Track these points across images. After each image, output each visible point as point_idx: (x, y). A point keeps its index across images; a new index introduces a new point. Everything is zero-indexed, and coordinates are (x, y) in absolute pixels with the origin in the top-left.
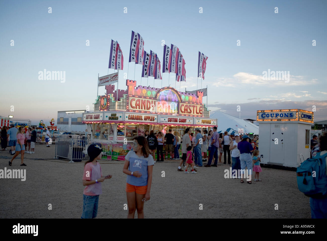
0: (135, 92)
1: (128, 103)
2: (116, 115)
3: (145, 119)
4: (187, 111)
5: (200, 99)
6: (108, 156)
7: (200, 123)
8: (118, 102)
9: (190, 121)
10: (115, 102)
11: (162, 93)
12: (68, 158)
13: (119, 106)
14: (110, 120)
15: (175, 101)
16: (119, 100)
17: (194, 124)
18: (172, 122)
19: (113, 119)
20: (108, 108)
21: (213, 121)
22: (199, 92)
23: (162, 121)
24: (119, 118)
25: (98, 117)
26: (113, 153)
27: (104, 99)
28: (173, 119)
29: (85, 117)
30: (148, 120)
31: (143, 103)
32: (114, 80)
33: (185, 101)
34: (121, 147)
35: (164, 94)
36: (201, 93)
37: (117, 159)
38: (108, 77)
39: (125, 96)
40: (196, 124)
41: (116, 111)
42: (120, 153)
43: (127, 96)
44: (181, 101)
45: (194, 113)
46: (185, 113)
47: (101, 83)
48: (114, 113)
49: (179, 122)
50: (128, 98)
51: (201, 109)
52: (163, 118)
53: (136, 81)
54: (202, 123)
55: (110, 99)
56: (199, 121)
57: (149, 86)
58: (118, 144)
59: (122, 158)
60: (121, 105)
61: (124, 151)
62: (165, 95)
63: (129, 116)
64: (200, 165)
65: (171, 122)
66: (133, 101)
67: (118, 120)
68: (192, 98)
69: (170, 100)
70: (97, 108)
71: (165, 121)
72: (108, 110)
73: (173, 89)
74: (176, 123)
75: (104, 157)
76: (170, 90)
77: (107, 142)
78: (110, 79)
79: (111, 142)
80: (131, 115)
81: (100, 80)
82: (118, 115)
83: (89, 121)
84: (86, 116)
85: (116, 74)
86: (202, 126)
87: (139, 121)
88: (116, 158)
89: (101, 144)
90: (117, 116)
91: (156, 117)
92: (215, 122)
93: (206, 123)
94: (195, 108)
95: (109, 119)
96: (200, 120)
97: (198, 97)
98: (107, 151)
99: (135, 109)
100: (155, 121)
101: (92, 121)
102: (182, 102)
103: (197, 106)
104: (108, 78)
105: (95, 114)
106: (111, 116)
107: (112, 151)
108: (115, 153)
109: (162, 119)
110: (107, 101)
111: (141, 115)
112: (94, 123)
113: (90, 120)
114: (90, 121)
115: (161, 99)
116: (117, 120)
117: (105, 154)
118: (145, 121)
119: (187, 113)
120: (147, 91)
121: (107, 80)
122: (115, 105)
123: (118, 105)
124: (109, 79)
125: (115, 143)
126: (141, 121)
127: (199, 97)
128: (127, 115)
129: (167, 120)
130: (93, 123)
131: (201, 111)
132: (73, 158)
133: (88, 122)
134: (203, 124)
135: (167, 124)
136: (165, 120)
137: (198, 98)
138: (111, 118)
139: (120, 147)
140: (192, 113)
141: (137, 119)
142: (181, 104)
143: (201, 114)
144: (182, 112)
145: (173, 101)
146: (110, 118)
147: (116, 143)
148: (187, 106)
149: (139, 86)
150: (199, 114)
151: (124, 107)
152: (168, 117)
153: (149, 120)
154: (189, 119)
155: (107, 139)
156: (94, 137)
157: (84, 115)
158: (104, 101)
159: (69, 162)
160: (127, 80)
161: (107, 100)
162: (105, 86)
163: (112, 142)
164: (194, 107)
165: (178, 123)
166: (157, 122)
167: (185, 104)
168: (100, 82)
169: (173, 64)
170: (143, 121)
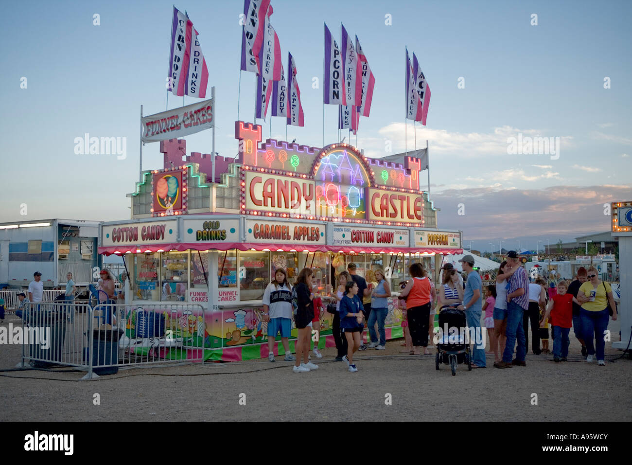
0: (261, 156)
1: (243, 190)
2: (217, 224)
3: (297, 236)
4: (387, 210)
5: (414, 177)
6: (189, 351)
7: (424, 244)
8: (217, 187)
9: (401, 238)
10: (209, 187)
11: (327, 160)
12: (65, 363)
13: (220, 197)
14: (201, 241)
15: (358, 184)
16: (219, 181)
17: (412, 247)
18: (361, 242)
19: (209, 237)
20: (184, 207)
21: (452, 238)
22: (412, 160)
23: (339, 242)
24: (228, 233)
25: (158, 234)
26: (209, 340)
27: (167, 180)
28: (363, 233)
29: (108, 236)
30: (304, 239)
31: (283, 189)
32: (196, 124)
33: (381, 184)
34: (230, 320)
35: (329, 164)
36: (417, 160)
37: (220, 359)
38: (175, 114)
39: (235, 169)
40: (417, 246)
41: (212, 213)
42: (229, 338)
43: (241, 168)
44: (371, 182)
45: (402, 217)
46: (382, 216)
47: (150, 133)
48: (209, 218)
49: (378, 242)
50: (243, 175)
51: (418, 204)
52: (339, 230)
53: (261, 126)
54: (429, 244)
55: (189, 178)
56: (421, 239)
57: (294, 142)
58: (222, 311)
59: (236, 352)
60: (226, 195)
61: (237, 334)
62: (334, 168)
63: (256, 226)
64: (481, 365)
65: (360, 244)
66: (257, 183)
67: (225, 241)
68: (396, 175)
69: (344, 181)
70: (143, 208)
71: (345, 239)
72: (184, 212)
73: (349, 148)
74: (370, 244)
75: (179, 354)
76: (344, 151)
77: (185, 307)
78: (184, 121)
79: (202, 307)
80: (262, 225)
81: (148, 124)
82: (224, 226)
83: (124, 247)
84: (114, 232)
85: (206, 103)
86: (430, 251)
87: (281, 241)
88: (217, 354)
89: (162, 315)
90: (221, 228)
91: (322, 229)
92: (457, 240)
93: (438, 244)
94: (405, 203)
95: (198, 240)
96: (423, 234)
97: (409, 171)
98: (187, 335)
99: (262, 208)
100: (322, 241)
101: (137, 247)
102: (374, 187)
103: (408, 198)
104: (177, 117)
105: (147, 225)
106: (202, 229)
107: (206, 334)
108: (216, 341)
109: (338, 236)
110: (178, 186)
111: (286, 224)
112: (143, 253)
113: (128, 243)
114: (129, 247)
115: (324, 180)
116: (221, 241)
117: (181, 345)
118: (296, 242)
119: (387, 216)
120: (290, 154)
121: (172, 123)
122: (206, 197)
123: (217, 197)
124: (180, 120)
125: (215, 311)
126: (286, 241)
127: (412, 172)
128: (250, 225)
129: (348, 237)
130: (139, 251)
131: (418, 212)
132: (95, 363)
133: (123, 250)
134: (430, 246)
135: (350, 247)
136: (344, 236)
137: (410, 176)
138: (204, 235)
139: (227, 321)
140: (398, 218)
141: (277, 236)
142: (372, 192)
143: (419, 218)
144: (376, 214)
145: (353, 185)
146: (199, 236)
147: (218, 311)
148: (385, 197)
149: (269, 141)
150: (414, 219)
151: (234, 203)
152: (352, 229)
153: (306, 237)
154: (399, 233)
155: (183, 299)
156: (135, 294)
157: (104, 227)
158: (168, 186)
159: (85, 378)
160: (237, 124)
161: (177, 181)
162: (159, 142)
163: (204, 307)
164: (402, 199)
165: (375, 244)
166: (326, 244)
167: (382, 193)
168: (149, 130)
169: (349, 80)
170: (292, 241)
